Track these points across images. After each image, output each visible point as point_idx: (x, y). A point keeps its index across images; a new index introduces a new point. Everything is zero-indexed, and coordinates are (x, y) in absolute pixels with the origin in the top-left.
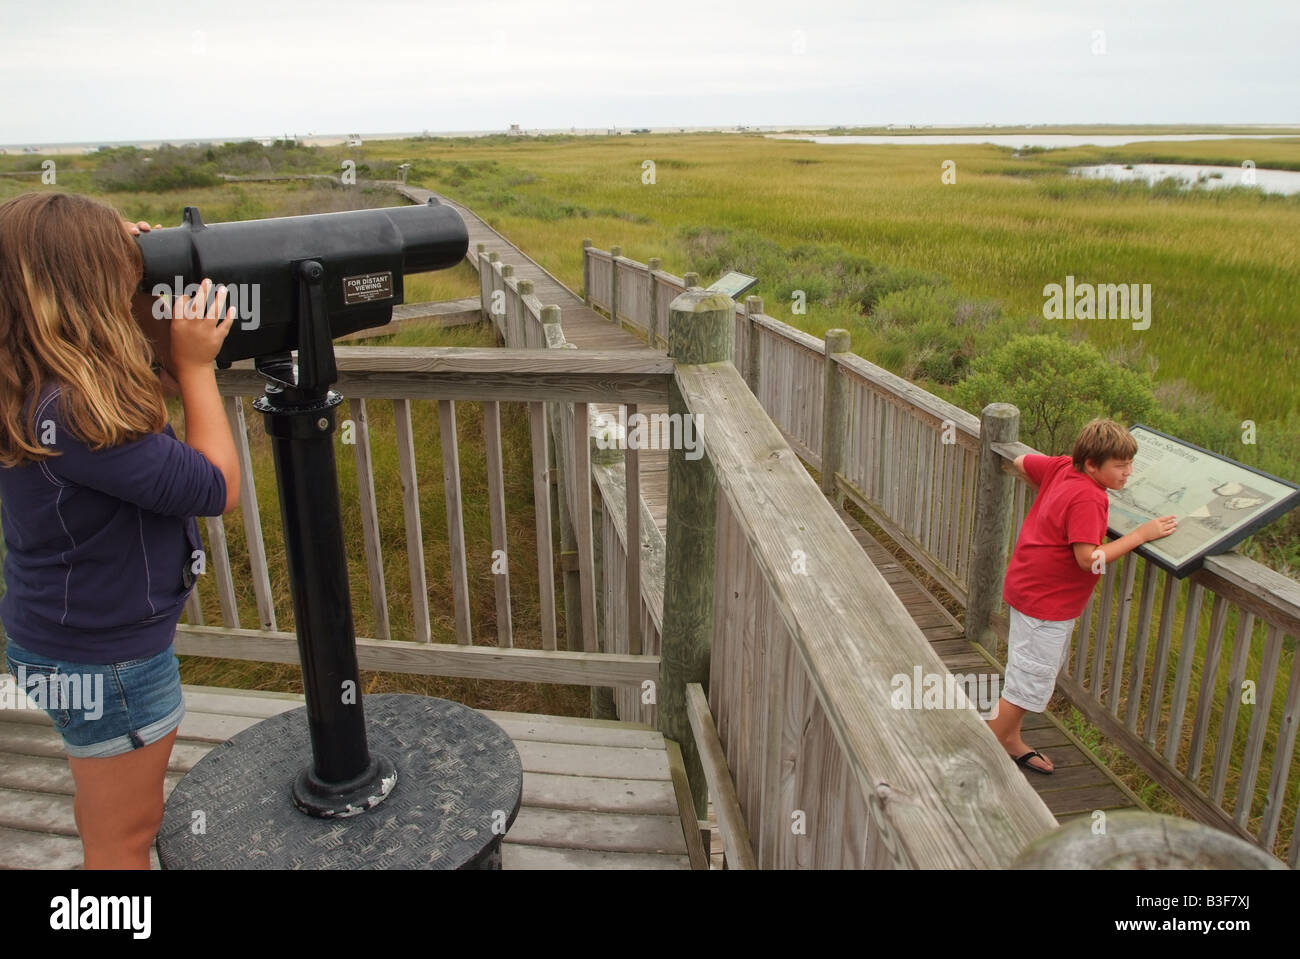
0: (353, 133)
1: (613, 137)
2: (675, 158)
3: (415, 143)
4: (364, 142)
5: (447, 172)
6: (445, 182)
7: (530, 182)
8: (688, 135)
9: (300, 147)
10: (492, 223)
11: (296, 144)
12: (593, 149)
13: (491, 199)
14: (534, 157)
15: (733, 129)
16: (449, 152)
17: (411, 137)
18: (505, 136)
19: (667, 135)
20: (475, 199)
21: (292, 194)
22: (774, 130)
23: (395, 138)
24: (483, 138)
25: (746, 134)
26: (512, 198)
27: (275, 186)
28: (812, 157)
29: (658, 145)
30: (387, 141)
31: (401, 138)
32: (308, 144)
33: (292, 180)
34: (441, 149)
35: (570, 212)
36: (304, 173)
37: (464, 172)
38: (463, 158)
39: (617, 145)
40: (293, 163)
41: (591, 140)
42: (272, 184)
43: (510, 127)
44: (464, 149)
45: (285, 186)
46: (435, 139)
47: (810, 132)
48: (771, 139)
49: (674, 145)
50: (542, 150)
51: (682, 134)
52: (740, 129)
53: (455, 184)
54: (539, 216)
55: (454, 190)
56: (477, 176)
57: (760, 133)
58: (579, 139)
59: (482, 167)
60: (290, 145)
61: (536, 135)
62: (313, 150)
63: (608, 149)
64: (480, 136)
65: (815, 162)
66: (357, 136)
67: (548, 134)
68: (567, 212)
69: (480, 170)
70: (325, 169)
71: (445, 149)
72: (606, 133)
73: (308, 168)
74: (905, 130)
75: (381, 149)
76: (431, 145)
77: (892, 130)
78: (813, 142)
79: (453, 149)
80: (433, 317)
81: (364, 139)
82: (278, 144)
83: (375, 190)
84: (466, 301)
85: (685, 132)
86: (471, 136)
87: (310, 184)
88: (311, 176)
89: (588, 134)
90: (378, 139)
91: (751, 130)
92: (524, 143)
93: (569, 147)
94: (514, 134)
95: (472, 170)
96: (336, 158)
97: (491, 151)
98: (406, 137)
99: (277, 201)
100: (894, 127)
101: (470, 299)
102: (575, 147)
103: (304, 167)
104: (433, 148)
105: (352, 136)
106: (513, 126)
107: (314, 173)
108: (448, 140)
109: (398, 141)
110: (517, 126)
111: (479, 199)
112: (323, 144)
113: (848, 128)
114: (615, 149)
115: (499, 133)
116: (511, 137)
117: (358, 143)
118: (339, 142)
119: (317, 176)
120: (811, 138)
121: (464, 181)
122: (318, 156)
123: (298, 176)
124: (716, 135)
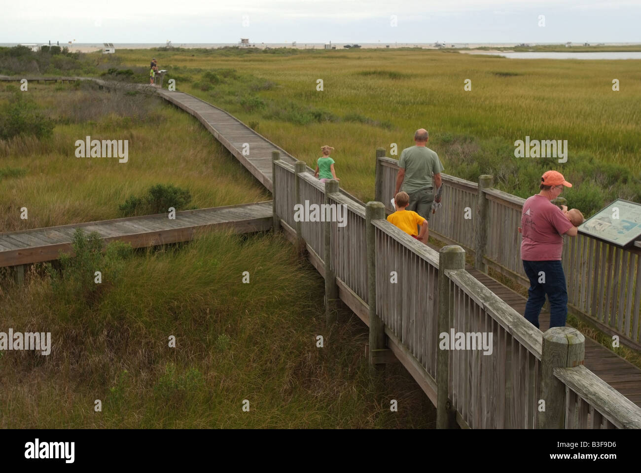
0: (108, 42)
1: (329, 51)
2: (393, 70)
3: (160, 52)
4: (116, 51)
5: (197, 78)
6: (196, 86)
7: (268, 88)
8: (393, 50)
9: (65, 52)
10: (253, 126)
11: (62, 49)
12: (315, 61)
13: (243, 104)
14: (266, 66)
15: (430, 45)
16: (191, 60)
17: (158, 47)
18: (237, 48)
19: (375, 50)
20: (226, 103)
21: (59, 93)
22: (467, 46)
23: (144, 48)
24: (219, 49)
25: (442, 50)
26: (262, 103)
27: (44, 86)
28: (511, 71)
29: (371, 58)
30: (136, 50)
31: (149, 48)
32: (72, 50)
33: (59, 81)
34: (184, 57)
35: (318, 117)
36: (68, 75)
37: (212, 78)
38: (208, 66)
39: (336, 57)
40: (58, 66)
41: (311, 53)
42: (41, 84)
43: (241, 40)
44: (204, 58)
45: (53, 87)
46: (178, 49)
47: (498, 49)
48: (466, 54)
49: (385, 58)
50: (272, 61)
51: (387, 49)
52: (437, 45)
53: (205, 89)
54: (290, 120)
55: (205, 93)
56: (222, 82)
57: (456, 49)
58: (301, 52)
59: (227, 74)
60: (56, 50)
61: (264, 48)
62: (77, 56)
63: (329, 61)
64: (216, 48)
65: (516, 75)
66: (111, 45)
67: (274, 48)
68: (316, 117)
69: (225, 77)
70: (87, 73)
71: (188, 58)
72: (323, 48)
73: (71, 71)
74: (580, 47)
75: (133, 57)
76: (175, 54)
77: (570, 47)
78: (504, 57)
79: (195, 58)
80: (229, 224)
81: (117, 48)
82: (45, 49)
83: (137, 93)
84: (254, 207)
85: (390, 47)
86: (208, 48)
87: (77, 85)
88: (76, 78)
89: (307, 48)
90: (129, 48)
91: (446, 47)
92: (255, 55)
93: (293, 59)
94: (244, 46)
95: (218, 77)
96: (96, 63)
97: (227, 61)
98: (154, 47)
99: (49, 99)
100: (571, 45)
101: (258, 204)
102: (299, 58)
103: (69, 70)
104: (176, 57)
105: (106, 45)
106: (243, 40)
107: (78, 75)
108: (188, 51)
109: (146, 50)
110: (247, 40)
111: (230, 102)
112: (84, 51)
113: (530, 46)
114: (335, 61)
115: (231, 46)
116: (242, 49)
117: (112, 51)
118: (95, 50)
119: (82, 79)
120: (502, 54)
121: (213, 86)
122: (81, 61)
123: (63, 78)
124: (417, 50)
